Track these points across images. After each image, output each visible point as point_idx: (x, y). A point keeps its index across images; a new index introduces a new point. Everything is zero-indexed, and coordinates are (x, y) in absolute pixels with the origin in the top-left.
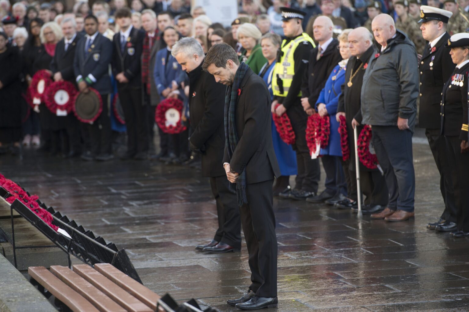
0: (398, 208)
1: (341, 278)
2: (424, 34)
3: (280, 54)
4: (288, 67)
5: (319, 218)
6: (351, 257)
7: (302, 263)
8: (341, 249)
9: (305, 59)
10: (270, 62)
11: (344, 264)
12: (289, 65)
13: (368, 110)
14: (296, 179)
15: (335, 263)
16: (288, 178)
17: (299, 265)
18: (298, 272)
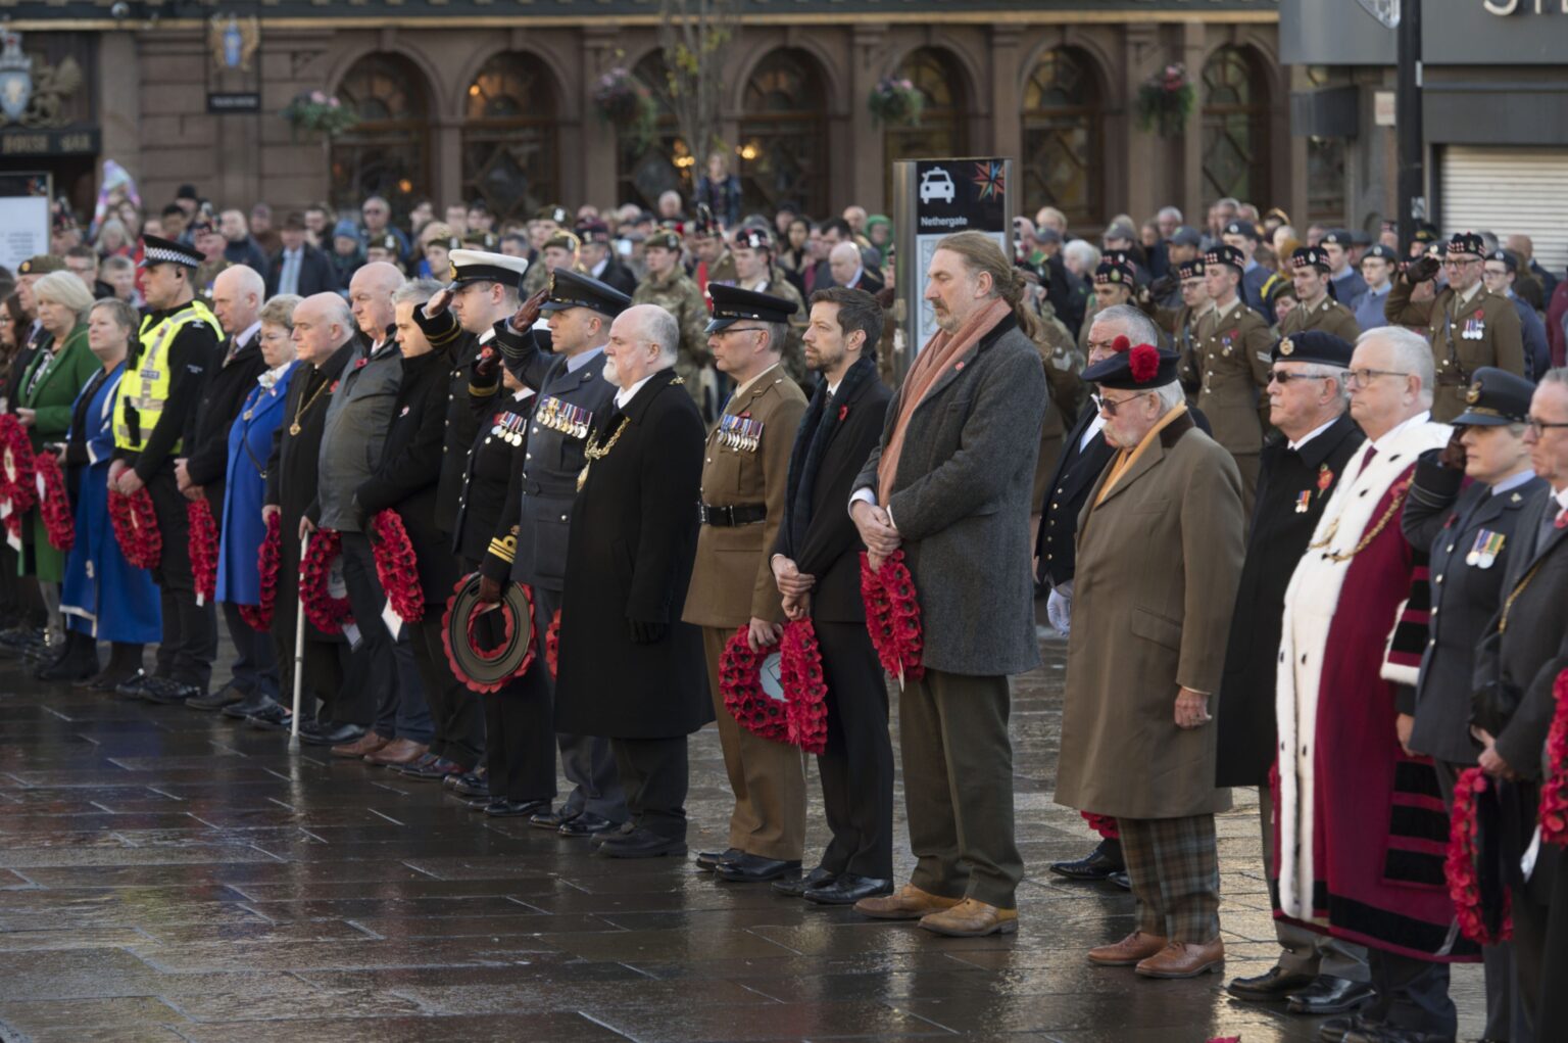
0: (398, 733)
1: (242, 898)
2: (463, 318)
3: (137, 349)
4: (154, 382)
5: (206, 748)
6: (274, 848)
7: (151, 857)
8: (251, 828)
9: (195, 364)
10: (110, 366)
11: (254, 865)
12: (157, 376)
13: (335, 494)
14: (160, 652)
15: (232, 861)
16: (140, 647)
17: (145, 863)
18: (139, 881)
